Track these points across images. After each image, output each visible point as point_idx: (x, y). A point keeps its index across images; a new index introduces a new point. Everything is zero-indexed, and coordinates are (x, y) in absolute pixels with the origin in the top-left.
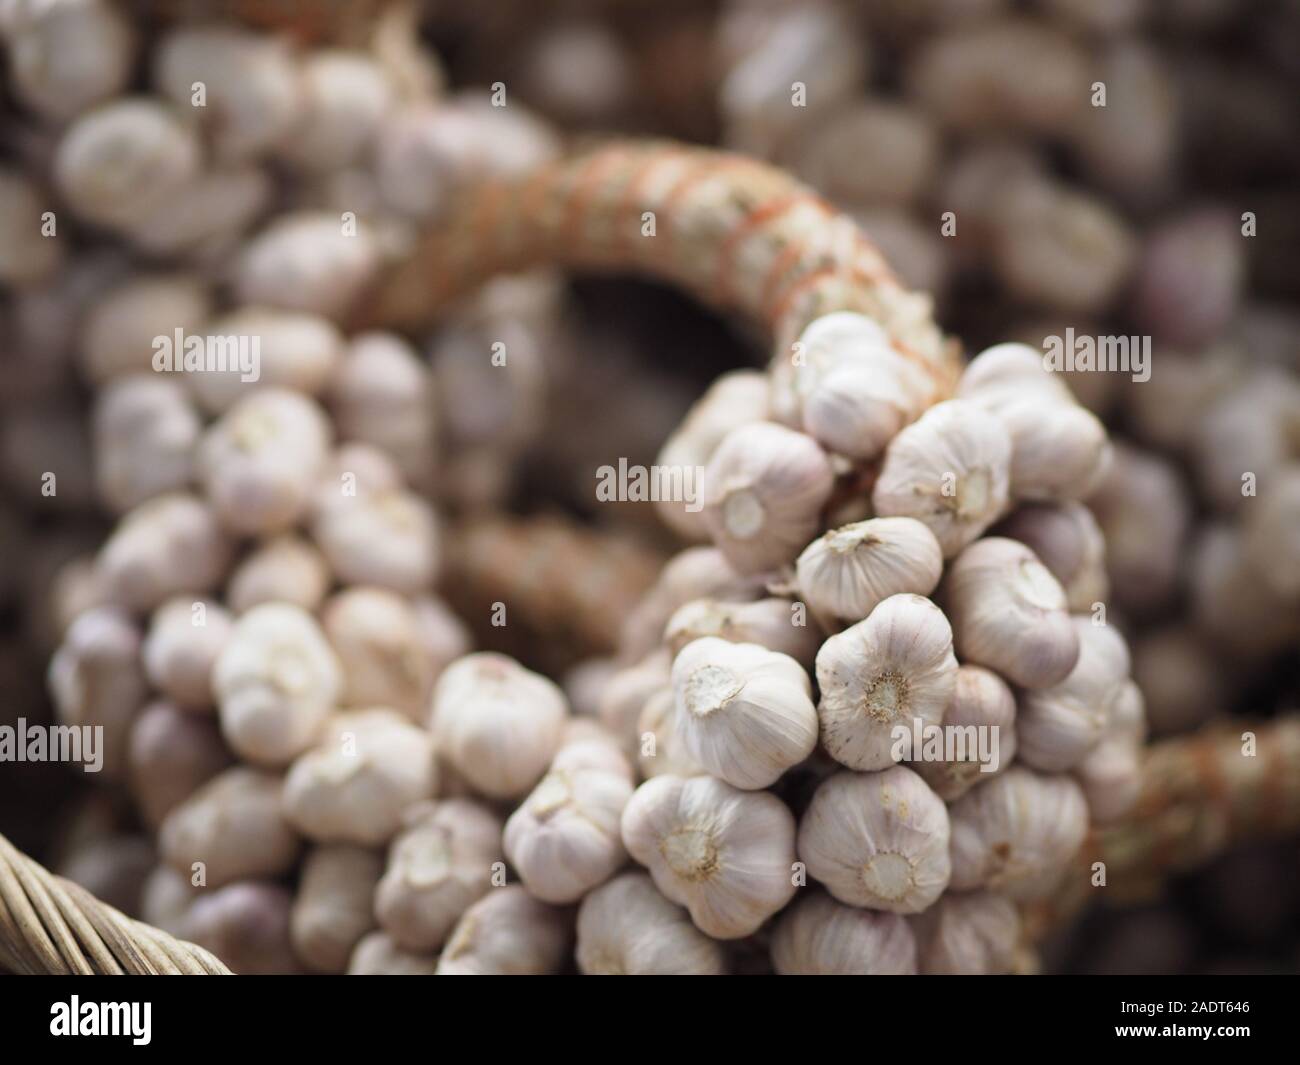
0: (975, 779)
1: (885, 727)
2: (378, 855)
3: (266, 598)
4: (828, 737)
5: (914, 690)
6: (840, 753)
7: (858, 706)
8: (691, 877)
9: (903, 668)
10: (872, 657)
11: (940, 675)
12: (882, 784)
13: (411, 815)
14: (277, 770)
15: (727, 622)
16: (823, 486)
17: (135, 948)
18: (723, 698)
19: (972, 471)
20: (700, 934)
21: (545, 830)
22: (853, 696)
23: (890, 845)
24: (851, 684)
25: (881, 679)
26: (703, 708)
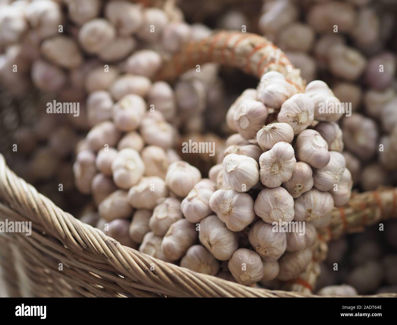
0: (303, 192)
1: (275, 176)
2: (151, 211)
3: (126, 147)
4: (261, 178)
5: (283, 166)
6: (264, 182)
7: (269, 170)
8: (226, 215)
9: (280, 160)
10: (273, 157)
11: (290, 162)
12: (275, 191)
13: (159, 201)
14: (126, 190)
15: (238, 150)
16: (265, 115)
17: (82, 229)
18: (234, 168)
19: (303, 111)
20: (229, 230)
21: (190, 203)
22: (267, 168)
23: (277, 207)
24: (267, 165)
25: (275, 163)
26: (229, 171)
